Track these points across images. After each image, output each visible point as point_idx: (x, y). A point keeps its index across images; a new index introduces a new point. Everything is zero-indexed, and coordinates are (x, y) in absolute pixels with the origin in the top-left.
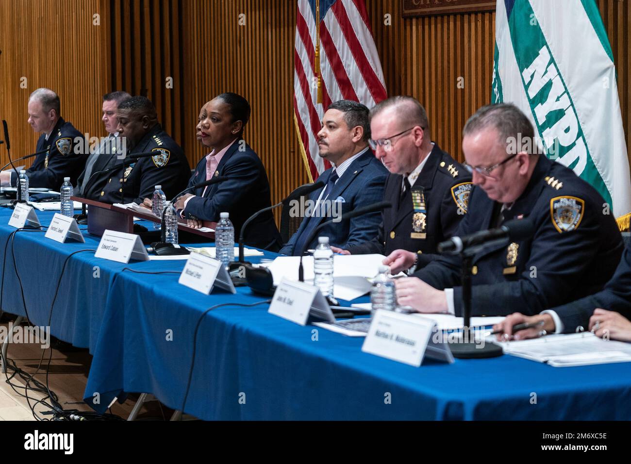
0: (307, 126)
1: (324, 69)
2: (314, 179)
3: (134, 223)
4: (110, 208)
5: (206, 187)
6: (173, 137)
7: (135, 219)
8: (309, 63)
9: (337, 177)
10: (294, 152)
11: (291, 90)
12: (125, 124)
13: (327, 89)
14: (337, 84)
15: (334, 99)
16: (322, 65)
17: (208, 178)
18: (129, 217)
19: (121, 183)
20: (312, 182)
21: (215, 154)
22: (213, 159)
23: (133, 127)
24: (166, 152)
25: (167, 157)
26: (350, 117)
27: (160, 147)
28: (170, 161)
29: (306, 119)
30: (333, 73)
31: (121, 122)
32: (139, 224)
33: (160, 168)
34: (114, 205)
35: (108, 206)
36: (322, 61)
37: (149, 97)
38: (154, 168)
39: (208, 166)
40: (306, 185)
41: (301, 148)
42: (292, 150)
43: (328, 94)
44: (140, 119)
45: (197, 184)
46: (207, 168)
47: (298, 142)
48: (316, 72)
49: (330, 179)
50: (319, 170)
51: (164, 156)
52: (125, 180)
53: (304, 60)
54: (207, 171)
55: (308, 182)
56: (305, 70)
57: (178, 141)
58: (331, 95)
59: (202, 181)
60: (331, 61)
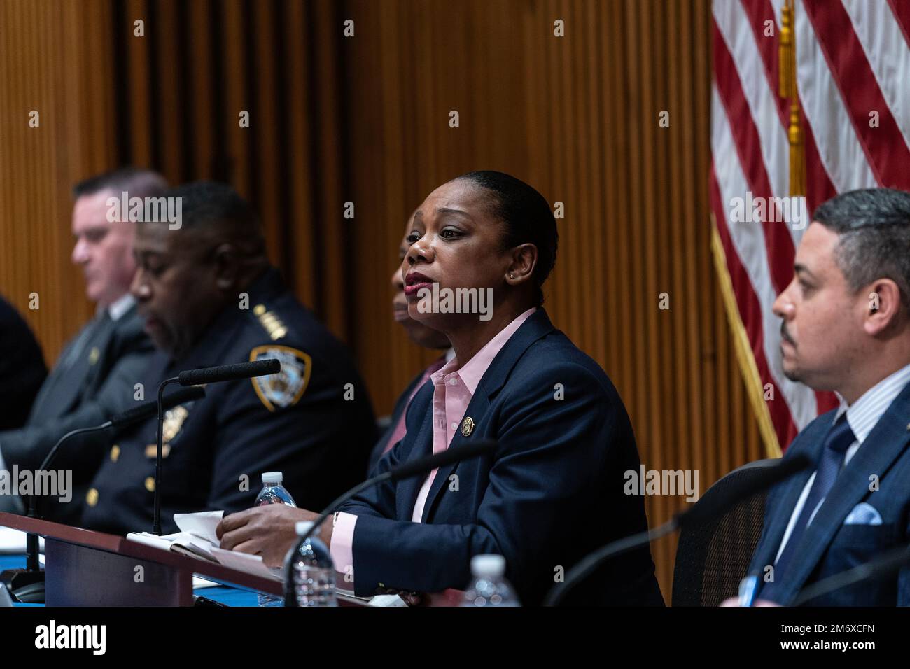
0: (758, 272)
1: (810, 83)
2: (782, 443)
3: (196, 596)
4: (117, 549)
5: (433, 474)
6: (320, 311)
7: (199, 582)
8: (761, 66)
9: (850, 437)
10: (714, 358)
11: (703, 158)
12: (158, 271)
13: (822, 148)
14: (853, 133)
15: (843, 182)
16: (802, 72)
17: (439, 446)
18: (178, 576)
19: (152, 460)
20: (775, 453)
21: (458, 367)
22: (453, 381)
23: (184, 286)
24: (299, 360)
25: (302, 374)
26: (852, 253)
27: (281, 342)
28: (310, 389)
29: (752, 250)
30: (839, 99)
31: (147, 267)
32: (210, 598)
33: (279, 410)
34: (130, 536)
35: (113, 542)
36: (805, 59)
37: (239, 185)
38: (257, 410)
39: (437, 404)
40: (756, 464)
41: (737, 343)
42: (708, 350)
43: (822, 168)
44: (209, 257)
45: (401, 465)
46: (436, 412)
47: (728, 326)
48: (783, 94)
49: (828, 443)
50: (799, 414)
51: (292, 374)
52: (165, 451)
53: (742, 58)
54: (435, 421)
55: (762, 453)
56: (748, 88)
57: (336, 326)
58: (835, 166)
59: (416, 454)
60: (832, 57)
